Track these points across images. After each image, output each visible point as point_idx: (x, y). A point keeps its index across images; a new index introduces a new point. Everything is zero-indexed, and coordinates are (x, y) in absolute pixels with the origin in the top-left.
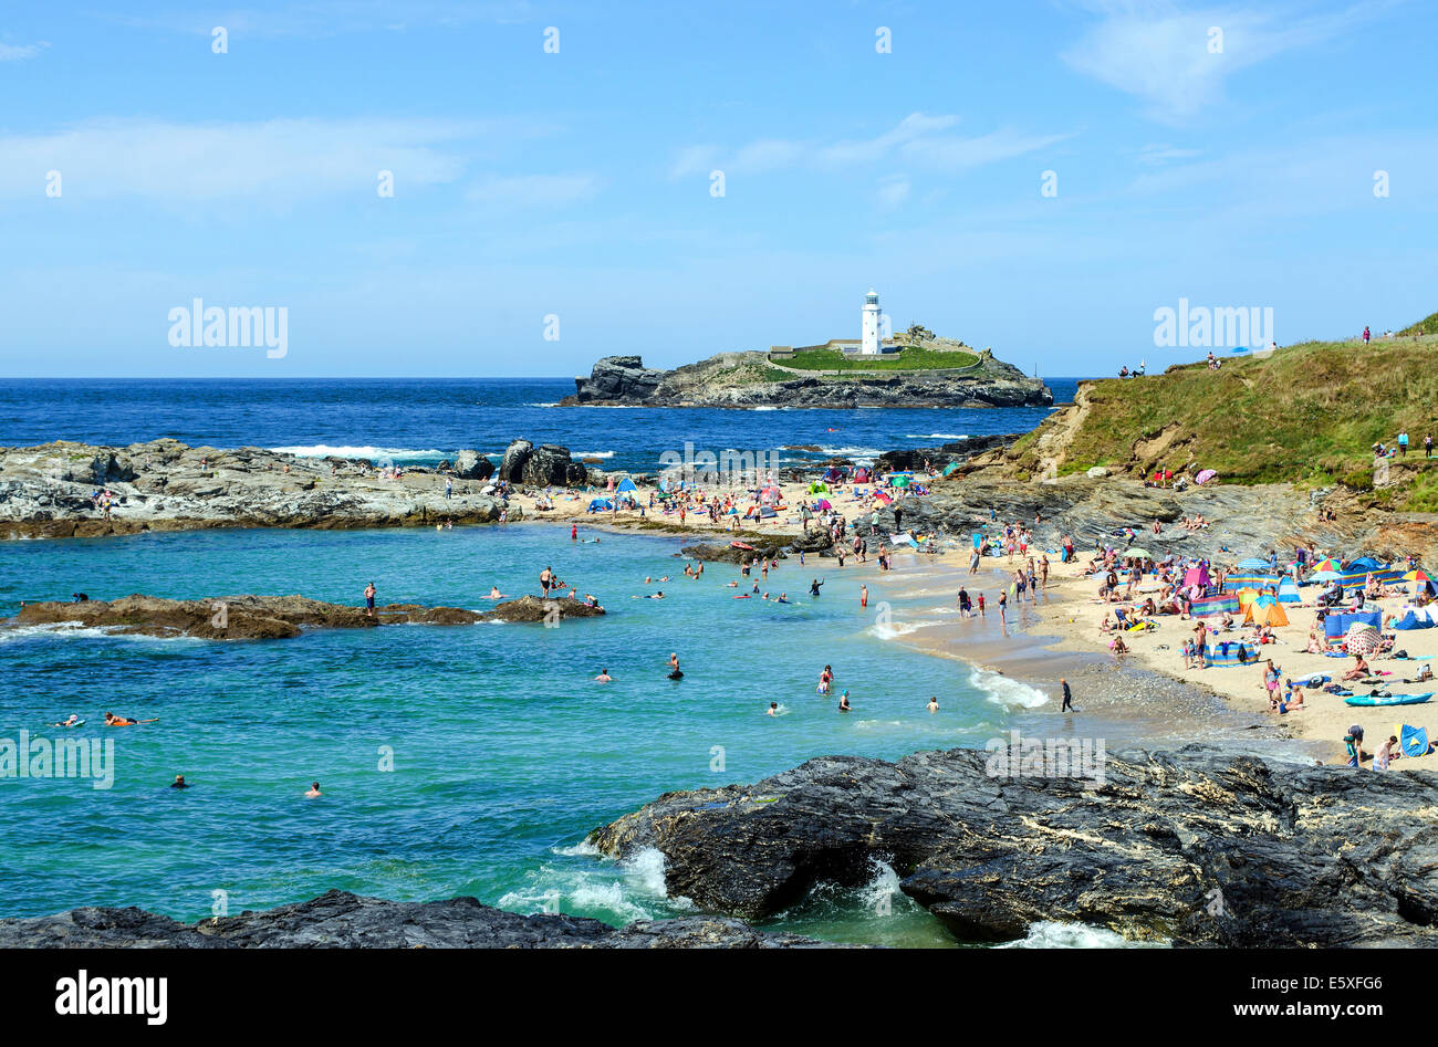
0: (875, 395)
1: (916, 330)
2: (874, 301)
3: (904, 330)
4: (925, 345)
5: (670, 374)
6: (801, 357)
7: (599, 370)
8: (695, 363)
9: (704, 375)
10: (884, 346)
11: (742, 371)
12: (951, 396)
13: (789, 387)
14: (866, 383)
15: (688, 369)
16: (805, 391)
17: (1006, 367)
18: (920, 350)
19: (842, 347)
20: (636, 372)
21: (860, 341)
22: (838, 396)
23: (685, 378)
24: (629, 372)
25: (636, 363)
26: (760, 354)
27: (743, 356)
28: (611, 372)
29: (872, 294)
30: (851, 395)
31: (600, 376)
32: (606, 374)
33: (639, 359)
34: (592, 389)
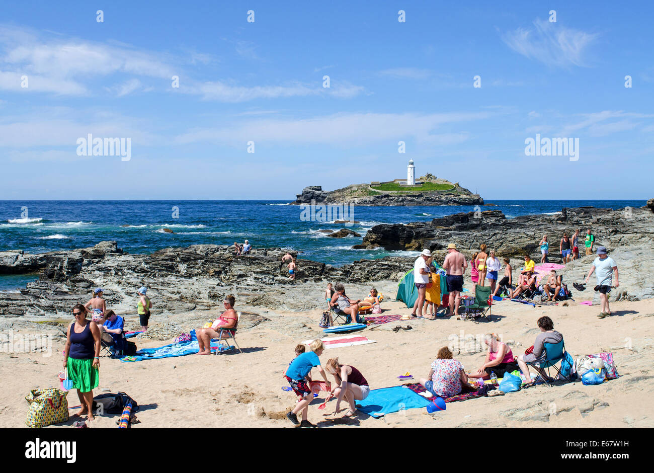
0: (412, 201)
1: (429, 176)
2: (412, 164)
3: (424, 175)
4: (432, 181)
5: (332, 193)
6: (383, 186)
7: (305, 191)
8: (341, 188)
9: (345, 193)
10: (417, 182)
11: (359, 191)
12: (443, 201)
13: (378, 197)
14: (408, 196)
15: (339, 191)
16: (384, 199)
17: (465, 190)
18: (430, 183)
19: (399, 182)
20: (319, 192)
21: (407, 180)
22: (397, 201)
23: (337, 194)
24: (316, 192)
25: (319, 189)
26: (367, 185)
27: (360, 186)
28: (309, 192)
29: (411, 161)
30: (402, 201)
31: (305, 193)
32: (307, 193)
33: (321, 187)
34: (302, 199)
